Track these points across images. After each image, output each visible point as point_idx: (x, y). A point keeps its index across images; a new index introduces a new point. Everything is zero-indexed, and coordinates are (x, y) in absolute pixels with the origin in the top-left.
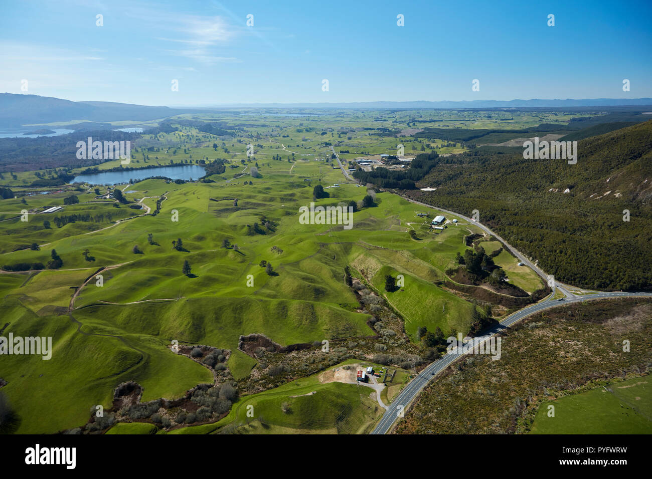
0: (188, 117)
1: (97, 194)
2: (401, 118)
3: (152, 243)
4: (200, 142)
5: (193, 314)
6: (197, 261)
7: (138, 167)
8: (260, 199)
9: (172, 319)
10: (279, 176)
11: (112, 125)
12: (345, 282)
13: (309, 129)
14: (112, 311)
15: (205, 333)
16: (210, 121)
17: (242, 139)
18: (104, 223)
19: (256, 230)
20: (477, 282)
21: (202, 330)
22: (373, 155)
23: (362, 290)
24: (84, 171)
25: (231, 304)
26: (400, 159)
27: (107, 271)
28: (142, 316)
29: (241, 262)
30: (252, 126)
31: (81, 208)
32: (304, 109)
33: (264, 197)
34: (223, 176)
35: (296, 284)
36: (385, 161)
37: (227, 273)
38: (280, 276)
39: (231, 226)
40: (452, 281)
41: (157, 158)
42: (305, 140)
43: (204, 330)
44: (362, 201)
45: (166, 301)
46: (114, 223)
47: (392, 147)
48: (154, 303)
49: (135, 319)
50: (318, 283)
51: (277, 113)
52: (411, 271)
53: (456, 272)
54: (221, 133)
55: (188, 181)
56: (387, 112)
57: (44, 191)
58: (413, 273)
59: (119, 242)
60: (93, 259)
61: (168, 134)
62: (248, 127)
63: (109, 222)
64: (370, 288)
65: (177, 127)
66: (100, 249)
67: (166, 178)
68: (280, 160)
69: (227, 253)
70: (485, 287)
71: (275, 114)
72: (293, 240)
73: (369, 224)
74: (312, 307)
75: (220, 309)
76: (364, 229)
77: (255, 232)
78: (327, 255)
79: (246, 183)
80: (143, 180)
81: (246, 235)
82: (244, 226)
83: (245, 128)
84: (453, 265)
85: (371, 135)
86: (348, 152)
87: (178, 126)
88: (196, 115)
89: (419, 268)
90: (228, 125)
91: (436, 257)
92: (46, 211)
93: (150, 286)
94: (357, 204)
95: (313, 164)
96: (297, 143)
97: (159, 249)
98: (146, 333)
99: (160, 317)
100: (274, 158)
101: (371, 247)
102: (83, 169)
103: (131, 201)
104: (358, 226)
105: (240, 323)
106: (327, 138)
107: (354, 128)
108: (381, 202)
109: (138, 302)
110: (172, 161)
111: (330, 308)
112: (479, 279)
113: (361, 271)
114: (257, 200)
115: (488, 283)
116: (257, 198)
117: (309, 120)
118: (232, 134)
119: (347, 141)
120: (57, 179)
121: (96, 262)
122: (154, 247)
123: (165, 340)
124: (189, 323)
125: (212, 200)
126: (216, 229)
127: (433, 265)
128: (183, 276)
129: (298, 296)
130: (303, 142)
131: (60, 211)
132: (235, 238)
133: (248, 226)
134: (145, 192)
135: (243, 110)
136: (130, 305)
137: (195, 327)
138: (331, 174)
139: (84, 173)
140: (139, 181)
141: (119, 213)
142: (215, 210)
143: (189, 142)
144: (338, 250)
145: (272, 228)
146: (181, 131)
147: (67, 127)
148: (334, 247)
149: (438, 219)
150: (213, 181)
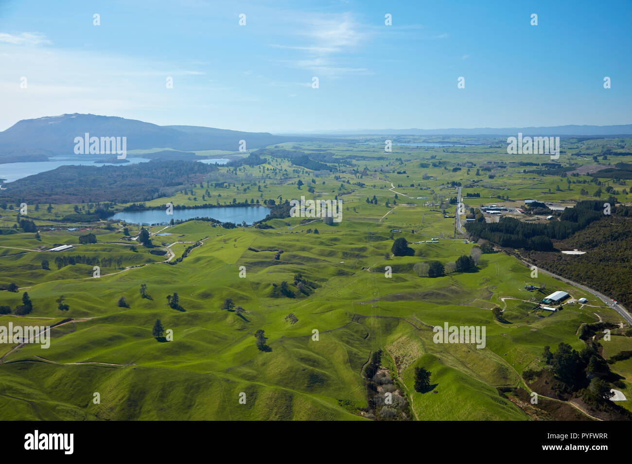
0: (288, 146)
1: (126, 235)
2: (588, 149)
3: (144, 296)
4: (287, 178)
5: (132, 387)
6: (184, 323)
7: (191, 206)
8: (316, 252)
9: (108, 389)
10: (362, 223)
11: (196, 154)
12: (363, 371)
13: (437, 164)
14: (45, 370)
15: (140, 413)
16: (312, 152)
17: (341, 175)
18: (111, 268)
19: (283, 291)
20: (566, 395)
21: (137, 408)
22: (514, 201)
23: (384, 386)
24: (128, 207)
25: (187, 380)
26: (550, 208)
27: (72, 323)
28: (75, 381)
29: (239, 330)
30: (364, 158)
31: (93, 249)
32: (448, 137)
33: (323, 250)
34: (286, 221)
35: (288, 365)
36: (526, 209)
37: (210, 342)
38: (273, 352)
39: (253, 283)
40: (528, 388)
41: (220, 196)
42: (426, 178)
43: (141, 408)
44: (454, 263)
45: (113, 367)
46: (123, 269)
47: (550, 190)
48: (96, 367)
49: (66, 384)
50: (323, 367)
51: (409, 142)
52: (469, 366)
53: (538, 376)
54: (318, 167)
55: (240, 225)
56: (571, 141)
57: (72, 227)
58: (472, 370)
59: (108, 292)
60: (66, 308)
61: (253, 167)
62: (358, 160)
63: (117, 268)
64: (397, 384)
65: (265, 159)
66: (81, 298)
67: (213, 220)
68: (376, 203)
69: (226, 316)
70: (574, 405)
71: (405, 142)
72: (321, 308)
73: (444, 295)
74: (291, 398)
75: (171, 385)
76: (430, 302)
77: (281, 293)
78: (357, 332)
79: (309, 231)
80: (186, 221)
81: (268, 297)
82: (269, 285)
83: (354, 162)
84: (536, 364)
85: (528, 172)
86: (478, 195)
87: (268, 157)
88: (301, 143)
89: (481, 363)
90: (334, 157)
91: (516, 349)
92: (52, 249)
93: (109, 346)
94: (445, 267)
95: (419, 209)
96: (415, 182)
97: (149, 304)
98: (71, 403)
99: (97, 385)
100: (368, 201)
101: (423, 327)
102: (128, 205)
103: (158, 245)
104: (427, 297)
105: (190, 407)
106: (457, 177)
107: (507, 162)
108: (487, 266)
109: (78, 364)
110: (235, 200)
111: (314, 402)
112: (568, 390)
113: (396, 358)
114: (312, 253)
115: (582, 398)
116: (313, 250)
117: (447, 152)
118: (331, 169)
119: (486, 180)
120: (93, 214)
121: (68, 311)
122: (146, 300)
123: (90, 414)
124: (123, 397)
125: (250, 249)
126: (231, 286)
127: (508, 361)
128: (153, 339)
129: (285, 381)
130: (423, 181)
131: (69, 251)
132: (251, 299)
133: (274, 285)
134: (181, 235)
135: (364, 138)
136: (68, 365)
137: (130, 403)
138: (437, 225)
139: (127, 210)
140: (182, 222)
141: (133, 258)
142: (246, 263)
143: (272, 177)
144: (376, 326)
145: (306, 290)
146: (269, 163)
147: (144, 156)
148: (373, 322)
149: (556, 295)
150: (271, 227)
